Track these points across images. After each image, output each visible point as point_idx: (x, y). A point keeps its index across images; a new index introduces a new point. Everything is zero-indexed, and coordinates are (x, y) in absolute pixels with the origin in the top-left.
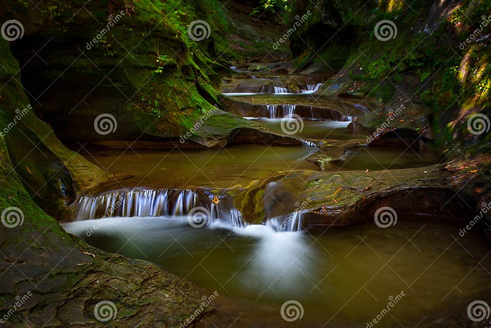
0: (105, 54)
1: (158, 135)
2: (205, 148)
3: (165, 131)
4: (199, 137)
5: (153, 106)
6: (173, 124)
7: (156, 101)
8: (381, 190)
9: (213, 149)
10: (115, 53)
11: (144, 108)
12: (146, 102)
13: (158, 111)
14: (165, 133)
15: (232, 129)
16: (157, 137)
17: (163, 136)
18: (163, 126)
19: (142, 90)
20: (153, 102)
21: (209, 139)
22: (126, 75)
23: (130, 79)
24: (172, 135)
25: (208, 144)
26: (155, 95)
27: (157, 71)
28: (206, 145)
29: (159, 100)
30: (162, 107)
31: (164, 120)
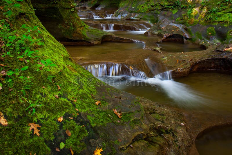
0: (52, 2)
1: (73, 39)
2: (94, 45)
3: (76, 37)
4: (90, 40)
5: (70, 26)
6: (79, 34)
7: (71, 24)
8: (197, 60)
9: (97, 45)
10: (57, 2)
11: (66, 27)
12: (68, 24)
13: (72, 28)
14: (76, 38)
15: (102, 36)
16: (72, 40)
17: (75, 39)
18: (75, 35)
19: (66, 19)
20: (70, 24)
21: (94, 40)
22: (59, 12)
23: (61, 13)
24: (79, 39)
25: (94, 42)
26: (71, 21)
27: (72, 10)
28: (94, 43)
29: (73, 23)
30: (74, 26)
31: (76, 32)
